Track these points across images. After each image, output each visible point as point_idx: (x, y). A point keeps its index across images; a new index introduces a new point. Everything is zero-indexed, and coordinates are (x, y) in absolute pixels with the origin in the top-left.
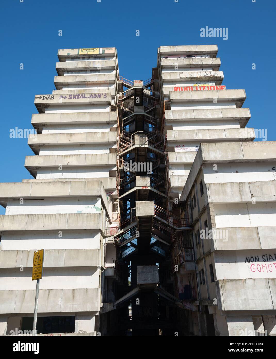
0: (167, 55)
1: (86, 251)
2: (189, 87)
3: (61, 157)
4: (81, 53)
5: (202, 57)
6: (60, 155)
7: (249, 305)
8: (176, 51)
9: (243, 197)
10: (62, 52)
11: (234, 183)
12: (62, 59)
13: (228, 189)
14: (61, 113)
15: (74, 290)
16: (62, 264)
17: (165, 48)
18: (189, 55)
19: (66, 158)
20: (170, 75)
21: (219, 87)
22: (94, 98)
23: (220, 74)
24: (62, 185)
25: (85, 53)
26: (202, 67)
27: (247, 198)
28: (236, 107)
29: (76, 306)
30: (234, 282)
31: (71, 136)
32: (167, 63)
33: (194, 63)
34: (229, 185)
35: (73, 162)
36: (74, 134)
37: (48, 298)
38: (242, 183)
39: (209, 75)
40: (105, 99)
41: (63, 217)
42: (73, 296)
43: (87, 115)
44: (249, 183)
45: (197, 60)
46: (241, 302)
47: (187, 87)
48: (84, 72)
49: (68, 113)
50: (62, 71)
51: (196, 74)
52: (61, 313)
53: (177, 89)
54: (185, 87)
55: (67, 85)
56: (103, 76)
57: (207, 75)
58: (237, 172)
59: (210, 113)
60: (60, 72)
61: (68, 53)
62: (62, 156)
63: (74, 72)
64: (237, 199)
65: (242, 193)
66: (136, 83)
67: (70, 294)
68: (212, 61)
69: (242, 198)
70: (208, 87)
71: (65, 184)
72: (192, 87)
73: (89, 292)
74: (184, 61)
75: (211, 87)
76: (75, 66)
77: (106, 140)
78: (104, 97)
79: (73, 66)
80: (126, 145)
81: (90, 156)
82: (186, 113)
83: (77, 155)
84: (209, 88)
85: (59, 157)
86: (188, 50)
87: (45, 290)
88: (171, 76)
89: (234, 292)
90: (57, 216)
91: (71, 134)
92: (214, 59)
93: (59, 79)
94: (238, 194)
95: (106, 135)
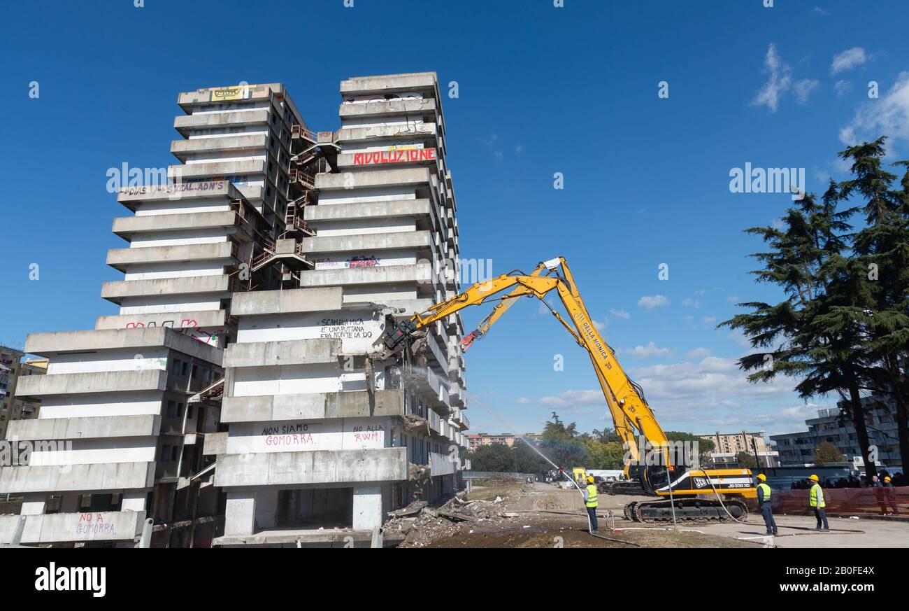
0: (353, 96)
1: (136, 418)
2: (378, 153)
3: (151, 282)
4: (214, 99)
5: (409, 97)
6: (150, 280)
7: (243, 480)
8: (366, 88)
9: (267, 360)
10: (186, 98)
11: (260, 343)
12: (188, 109)
13: (252, 351)
14: (155, 216)
15: (118, 464)
16: (107, 434)
17: (347, 85)
18: (389, 94)
19: (158, 284)
20: (351, 134)
21: (425, 152)
22: (205, 189)
23: (431, 128)
24: (115, 333)
25: (221, 99)
26: (406, 116)
27: (272, 361)
28: (414, 198)
29: (119, 482)
30: (233, 457)
31: (167, 250)
32: (349, 112)
33: (392, 110)
34: (254, 346)
35: (168, 289)
36: (171, 247)
37: (88, 474)
38: (270, 342)
39: (412, 130)
40: (219, 191)
41: (112, 376)
42: (117, 472)
43: (191, 218)
44: (279, 342)
45: (397, 105)
46: (235, 477)
47: (375, 153)
48: (220, 132)
49: (165, 215)
50: (187, 130)
51: (394, 128)
52: (101, 490)
53: (359, 157)
54: (371, 153)
55: (194, 155)
56: (247, 139)
57: (409, 130)
58: (278, 326)
59: (369, 209)
60: (185, 133)
61: (194, 100)
62: (153, 280)
63: (204, 132)
64: (259, 363)
65: (266, 355)
66: (321, 136)
67: (114, 469)
68: (421, 106)
69: (265, 361)
70: (408, 151)
71: (119, 333)
72: (382, 152)
73: (136, 466)
74: (376, 106)
75: (412, 151)
76: (206, 122)
77: (216, 255)
78: (219, 188)
79: (202, 122)
80: (269, 252)
81: (192, 281)
82: (335, 210)
83: (174, 279)
84: (410, 153)
85: (149, 282)
86: (384, 87)
87: (86, 465)
88: (353, 135)
89: (231, 467)
90: (106, 374)
91: (167, 248)
92: (425, 100)
93: (180, 146)
94: (262, 357)
95: (217, 247)
